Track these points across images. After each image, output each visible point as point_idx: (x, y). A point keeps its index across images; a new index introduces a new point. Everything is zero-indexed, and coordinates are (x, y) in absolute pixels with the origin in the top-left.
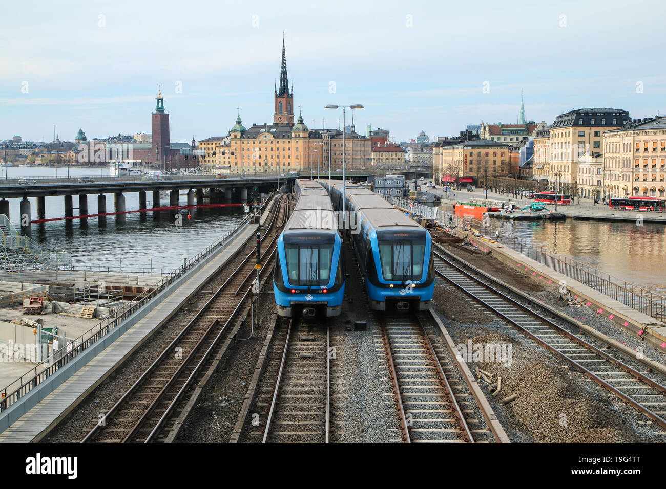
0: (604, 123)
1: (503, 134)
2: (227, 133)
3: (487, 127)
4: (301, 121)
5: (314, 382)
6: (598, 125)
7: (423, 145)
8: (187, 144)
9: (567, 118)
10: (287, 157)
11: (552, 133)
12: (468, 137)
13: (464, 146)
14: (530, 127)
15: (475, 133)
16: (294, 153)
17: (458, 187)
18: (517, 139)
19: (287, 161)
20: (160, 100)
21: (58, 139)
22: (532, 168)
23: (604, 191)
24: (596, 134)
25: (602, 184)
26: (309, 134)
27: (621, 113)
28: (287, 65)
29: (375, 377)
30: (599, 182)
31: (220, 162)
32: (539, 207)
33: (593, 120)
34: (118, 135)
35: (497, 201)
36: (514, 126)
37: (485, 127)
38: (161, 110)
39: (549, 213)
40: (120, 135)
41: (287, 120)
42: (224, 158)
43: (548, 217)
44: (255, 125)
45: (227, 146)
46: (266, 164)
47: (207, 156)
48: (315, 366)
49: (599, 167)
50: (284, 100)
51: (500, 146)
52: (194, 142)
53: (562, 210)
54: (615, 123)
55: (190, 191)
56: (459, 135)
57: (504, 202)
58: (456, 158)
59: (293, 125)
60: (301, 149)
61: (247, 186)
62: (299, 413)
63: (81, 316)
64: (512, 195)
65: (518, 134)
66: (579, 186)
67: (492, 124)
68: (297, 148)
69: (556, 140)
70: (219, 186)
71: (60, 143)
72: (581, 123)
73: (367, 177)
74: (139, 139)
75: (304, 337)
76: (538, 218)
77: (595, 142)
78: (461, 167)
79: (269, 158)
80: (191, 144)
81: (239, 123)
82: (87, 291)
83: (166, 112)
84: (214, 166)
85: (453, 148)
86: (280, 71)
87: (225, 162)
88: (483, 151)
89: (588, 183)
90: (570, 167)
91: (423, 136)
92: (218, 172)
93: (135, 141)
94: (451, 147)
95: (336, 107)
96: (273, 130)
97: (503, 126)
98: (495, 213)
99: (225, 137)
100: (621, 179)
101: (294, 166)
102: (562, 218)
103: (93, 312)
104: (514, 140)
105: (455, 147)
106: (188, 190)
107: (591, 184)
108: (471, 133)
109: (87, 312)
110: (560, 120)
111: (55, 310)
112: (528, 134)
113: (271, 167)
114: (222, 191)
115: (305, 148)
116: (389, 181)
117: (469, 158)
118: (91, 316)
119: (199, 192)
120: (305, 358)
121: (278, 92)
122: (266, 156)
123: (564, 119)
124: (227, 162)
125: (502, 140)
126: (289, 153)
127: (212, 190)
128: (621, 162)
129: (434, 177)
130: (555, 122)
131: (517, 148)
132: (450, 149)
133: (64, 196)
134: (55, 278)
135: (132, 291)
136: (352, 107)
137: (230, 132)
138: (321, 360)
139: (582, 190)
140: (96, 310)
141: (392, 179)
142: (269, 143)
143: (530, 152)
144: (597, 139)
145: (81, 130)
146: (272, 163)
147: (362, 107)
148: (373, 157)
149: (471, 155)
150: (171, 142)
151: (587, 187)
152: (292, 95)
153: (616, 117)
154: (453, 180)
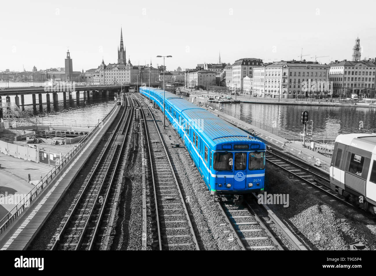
0: (253, 64)
1: (213, 68)
2: (98, 67)
3: (207, 65)
4: (129, 62)
5: (166, 167)
6: (251, 64)
7: (179, 72)
8: (80, 72)
9: (239, 62)
10: (124, 77)
11: (233, 68)
12: (199, 68)
13: (198, 73)
14: (224, 66)
15: (202, 67)
16: (127, 75)
17: (196, 90)
18: (219, 70)
19: (124, 79)
20: (68, 53)
21: (25, 70)
22: (225, 82)
23: (254, 91)
24: (250, 68)
25: (253, 89)
26: (133, 67)
27: (260, 60)
28: (123, 38)
29: (189, 165)
30: (252, 88)
31: (95, 80)
32: (230, 98)
33: (249, 63)
34: (50, 68)
35: (213, 95)
36: (218, 64)
37: (206, 65)
38: (69, 57)
39: (234, 100)
40: (51, 68)
41: (123, 62)
42: (99, 77)
43: (233, 102)
44: (110, 63)
45: (98, 72)
46: (115, 80)
47: (91, 77)
48: (164, 161)
49: (252, 82)
50: (122, 53)
51: (212, 72)
52: (83, 71)
53: (238, 99)
54: (257, 64)
55: (85, 92)
56: (195, 68)
57: (216, 96)
58: (195, 78)
59: (126, 64)
60: (130, 74)
61: (109, 89)
62: (164, 179)
63: (51, 144)
64: (218, 93)
65: (219, 68)
66: (244, 89)
67: (209, 64)
68: (128, 73)
69: (235, 71)
70: (97, 89)
71: (26, 72)
72: (245, 64)
73: (158, 86)
74: (59, 70)
75: (156, 150)
76: (229, 102)
77: (250, 72)
78: (197, 81)
79: (116, 77)
80: (82, 72)
81: (103, 63)
82: (51, 134)
83: (71, 58)
84: (93, 81)
85: (194, 74)
86: (120, 41)
87: (97, 80)
88: (206, 75)
89: (247, 88)
90: (240, 82)
91: (179, 68)
92: (95, 84)
93: (58, 71)
94: (193, 73)
95: (161, 57)
96: (118, 66)
97: (213, 65)
98: (213, 101)
99: (97, 69)
100: (260, 86)
101: (127, 81)
102: (239, 102)
103: (56, 142)
104: (218, 70)
105: (194, 73)
106: (84, 92)
107: (249, 88)
108: (200, 67)
109: (53, 142)
110: (236, 62)
111: (40, 142)
112: (223, 68)
113: (117, 81)
114: (98, 91)
115: (131, 74)
116: (168, 87)
117: (200, 78)
118: (55, 144)
119: (88, 92)
120: (159, 158)
121: (119, 50)
122: (115, 77)
123: (238, 62)
124: (98, 80)
125: (213, 70)
126: (125, 75)
127: (94, 91)
128: (260, 80)
129: (185, 85)
130: (234, 63)
131: (219, 74)
132: (192, 74)
133: (32, 95)
134: (36, 128)
135: (78, 134)
136: (168, 57)
137: (99, 67)
138: (166, 159)
139: (245, 91)
140: (57, 141)
141: (169, 86)
142: (116, 71)
143: (224, 75)
144: (251, 70)
145: (34, 66)
146: (117, 80)
147: (171, 56)
148: (159, 77)
149: (201, 76)
150: (73, 71)
151: (247, 90)
152: (125, 51)
153: (258, 62)
154: (194, 86)
